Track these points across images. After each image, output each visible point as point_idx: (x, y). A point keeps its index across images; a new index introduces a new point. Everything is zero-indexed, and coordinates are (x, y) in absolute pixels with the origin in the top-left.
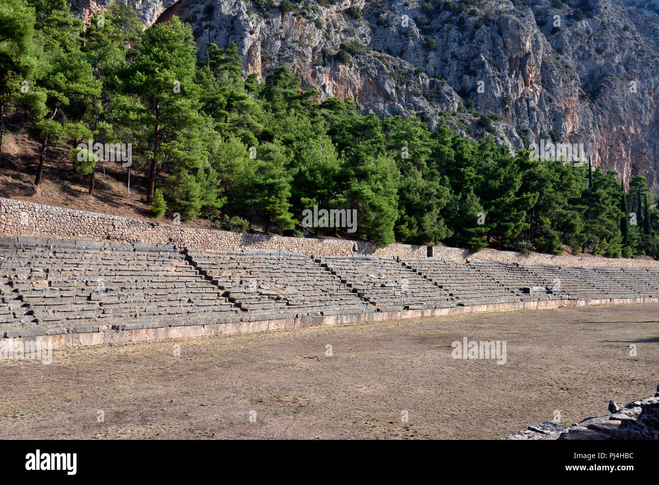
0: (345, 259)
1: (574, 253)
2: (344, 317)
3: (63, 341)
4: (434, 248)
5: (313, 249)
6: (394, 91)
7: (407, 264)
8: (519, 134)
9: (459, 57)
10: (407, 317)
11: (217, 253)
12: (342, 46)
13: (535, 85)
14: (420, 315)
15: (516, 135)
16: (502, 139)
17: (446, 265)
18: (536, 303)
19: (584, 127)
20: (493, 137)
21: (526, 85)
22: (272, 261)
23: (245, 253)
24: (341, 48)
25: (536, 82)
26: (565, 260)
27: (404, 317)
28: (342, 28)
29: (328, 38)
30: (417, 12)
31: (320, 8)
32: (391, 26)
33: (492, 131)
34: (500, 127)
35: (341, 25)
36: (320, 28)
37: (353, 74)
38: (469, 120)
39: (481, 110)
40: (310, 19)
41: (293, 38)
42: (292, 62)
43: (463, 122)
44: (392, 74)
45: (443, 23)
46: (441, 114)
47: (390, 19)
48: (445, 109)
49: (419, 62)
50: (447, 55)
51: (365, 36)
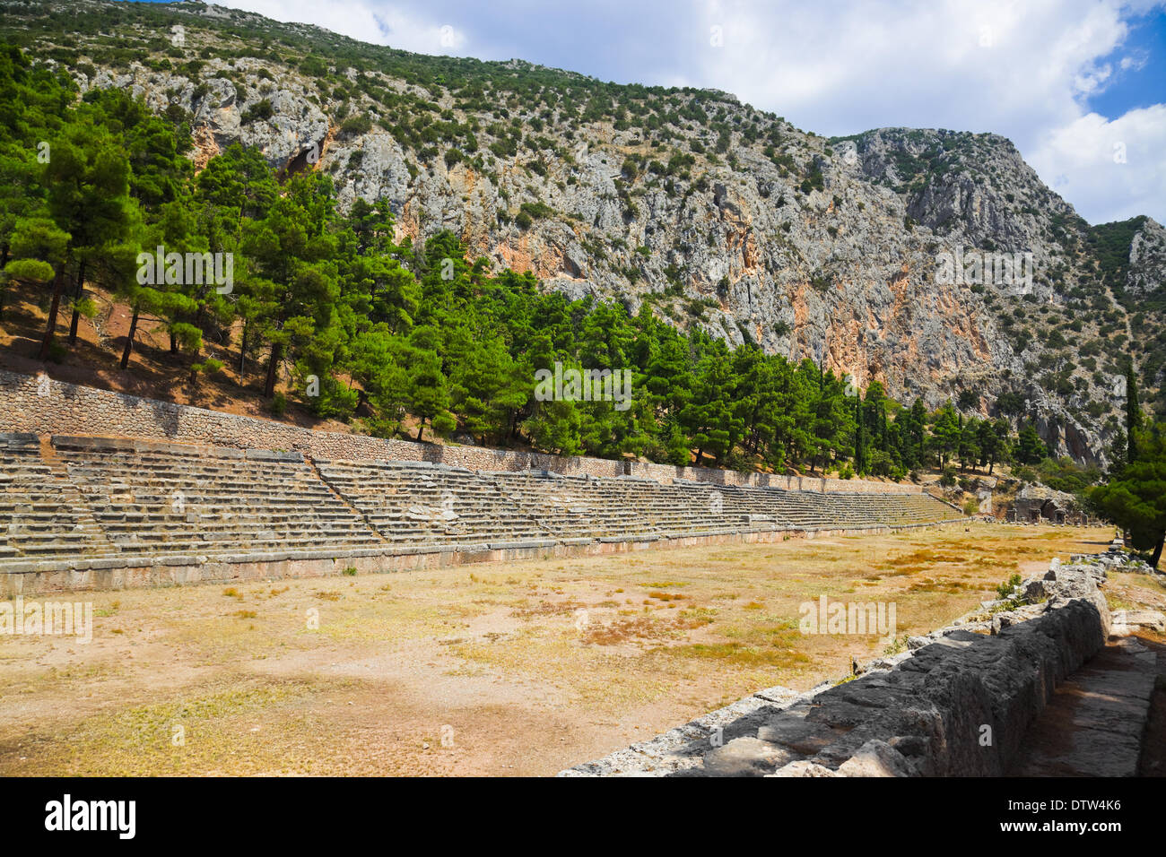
0: (520, 476)
2: (518, 551)
3: (148, 575)
4: (632, 465)
5: (479, 463)
6: (585, 264)
7: (598, 483)
8: (739, 325)
10: (598, 552)
11: (354, 466)
12: (524, 208)
13: (757, 266)
14: (613, 549)
15: (734, 326)
16: (717, 329)
17: (647, 487)
18: (756, 536)
19: (814, 320)
20: (708, 326)
21: (747, 266)
22: (425, 477)
23: (390, 465)
24: (521, 209)
25: (760, 264)
27: (594, 552)
28: (523, 186)
29: (505, 197)
30: (617, 171)
31: (497, 160)
32: (585, 185)
33: (706, 320)
34: (715, 315)
35: (523, 182)
36: (496, 184)
37: (535, 242)
38: (678, 305)
39: (692, 293)
40: (485, 173)
41: (462, 195)
42: (459, 223)
43: (671, 306)
44: (584, 245)
45: (649, 185)
46: (645, 295)
47: (583, 177)
48: (648, 290)
49: (618, 232)
50: (652, 224)
51: (551, 196)
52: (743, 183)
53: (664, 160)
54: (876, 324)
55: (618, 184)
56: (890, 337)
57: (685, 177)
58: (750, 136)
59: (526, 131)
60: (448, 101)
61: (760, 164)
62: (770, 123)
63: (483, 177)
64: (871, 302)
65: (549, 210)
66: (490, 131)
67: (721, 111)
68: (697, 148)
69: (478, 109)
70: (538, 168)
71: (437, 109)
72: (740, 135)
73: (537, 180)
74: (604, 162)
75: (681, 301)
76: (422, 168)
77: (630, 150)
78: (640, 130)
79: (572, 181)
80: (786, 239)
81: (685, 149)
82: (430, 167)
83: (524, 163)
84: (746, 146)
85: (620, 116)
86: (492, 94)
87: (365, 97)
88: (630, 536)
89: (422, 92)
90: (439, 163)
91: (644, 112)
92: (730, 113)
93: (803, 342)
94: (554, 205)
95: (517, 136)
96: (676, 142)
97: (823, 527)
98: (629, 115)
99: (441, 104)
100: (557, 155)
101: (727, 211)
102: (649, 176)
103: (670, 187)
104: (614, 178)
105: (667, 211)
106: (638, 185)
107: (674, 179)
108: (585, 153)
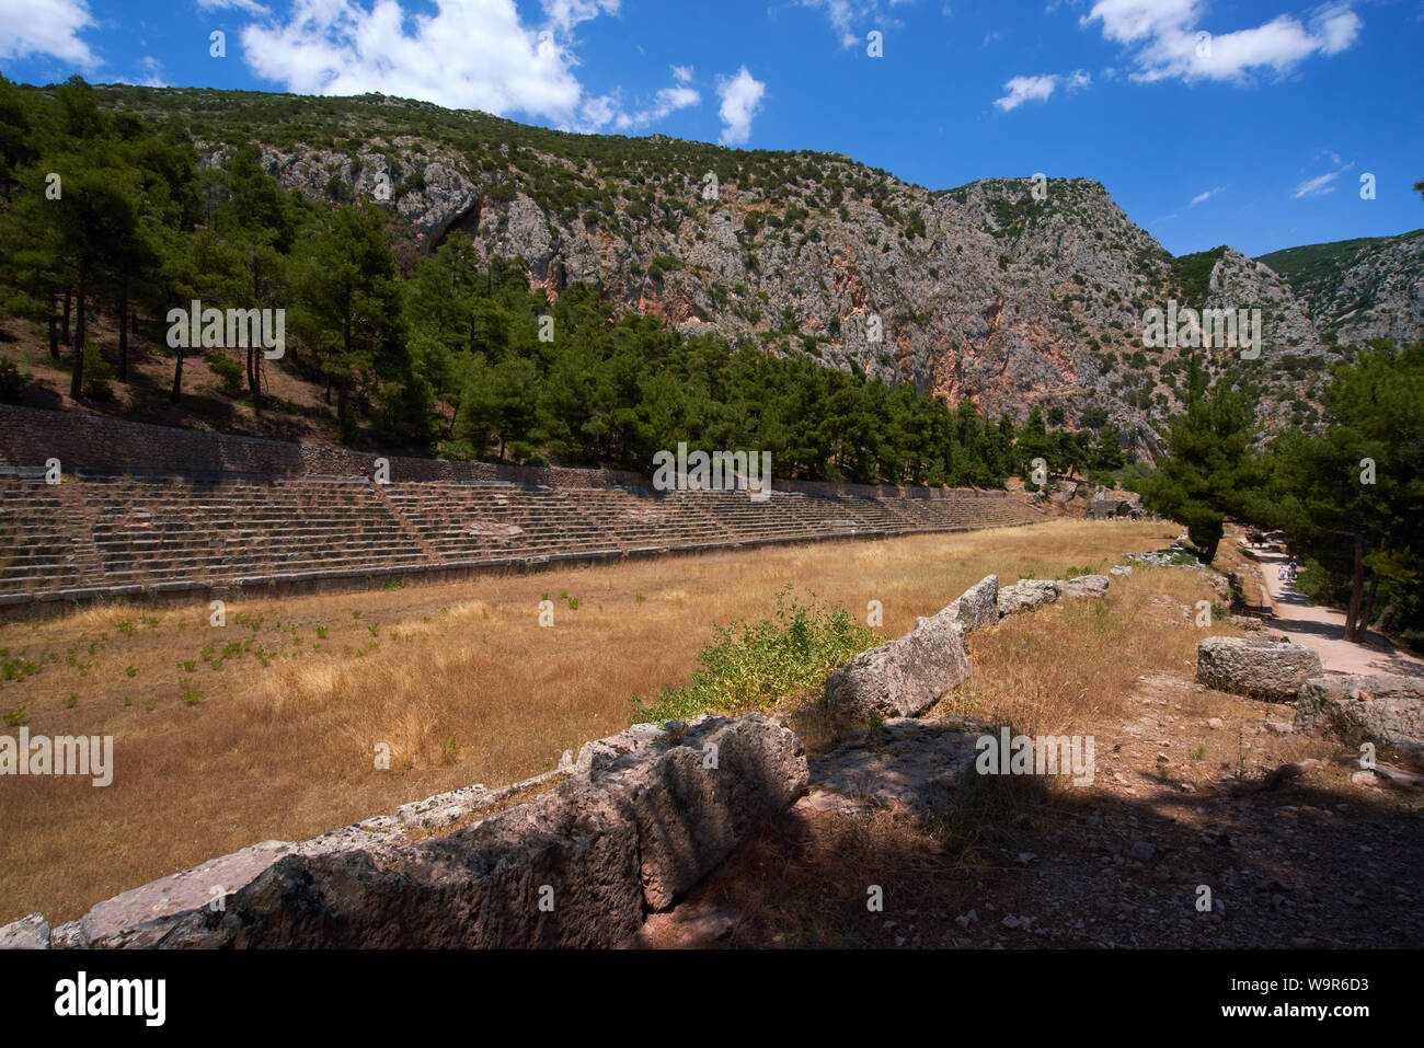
5: (563, 481)
6: (711, 309)
8: (848, 358)
12: (656, 262)
13: (864, 306)
15: (844, 358)
19: (916, 352)
20: (819, 360)
23: (464, 486)
24: (653, 264)
28: (656, 242)
29: (639, 253)
30: (739, 227)
31: (632, 220)
32: (711, 240)
33: (819, 355)
34: (825, 349)
35: (656, 239)
36: (630, 242)
37: (666, 291)
38: (794, 342)
39: (806, 330)
41: (600, 252)
42: (597, 277)
43: (787, 343)
44: (710, 292)
45: (767, 237)
46: (763, 334)
47: (709, 233)
48: (767, 330)
49: (740, 280)
50: (771, 271)
51: (682, 252)
52: (852, 232)
53: (781, 215)
54: (972, 353)
55: (741, 239)
56: (985, 364)
57: (800, 229)
58: (861, 191)
59: (659, 194)
60: (590, 171)
61: (868, 215)
62: (879, 178)
63: (618, 235)
64: (969, 334)
65: (679, 263)
66: (627, 195)
67: (835, 170)
68: (811, 203)
69: (617, 177)
70: (669, 226)
71: (580, 179)
72: (851, 190)
73: (670, 236)
74: (728, 219)
75: (796, 338)
76: (562, 229)
77: (751, 208)
78: (761, 189)
79: (701, 237)
80: (891, 281)
81: (802, 204)
82: (570, 229)
83: (657, 221)
84: (857, 199)
85: (745, 178)
86: (631, 163)
87: (513, 169)
89: (568, 165)
90: (579, 224)
91: (766, 174)
92: (844, 170)
93: (906, 371)
94: (684, 259)
95: (651, 199)
96: (792, 199)
98: (752, 176)
99: (585, 174)
100: (687, 214)
101: (836, 257)
102: (768, 230)
103: (786, 239)
104: (737, 233)
105: (784, 259)
106: (758, 238)
107: (790, 231)
108: (713, 212)
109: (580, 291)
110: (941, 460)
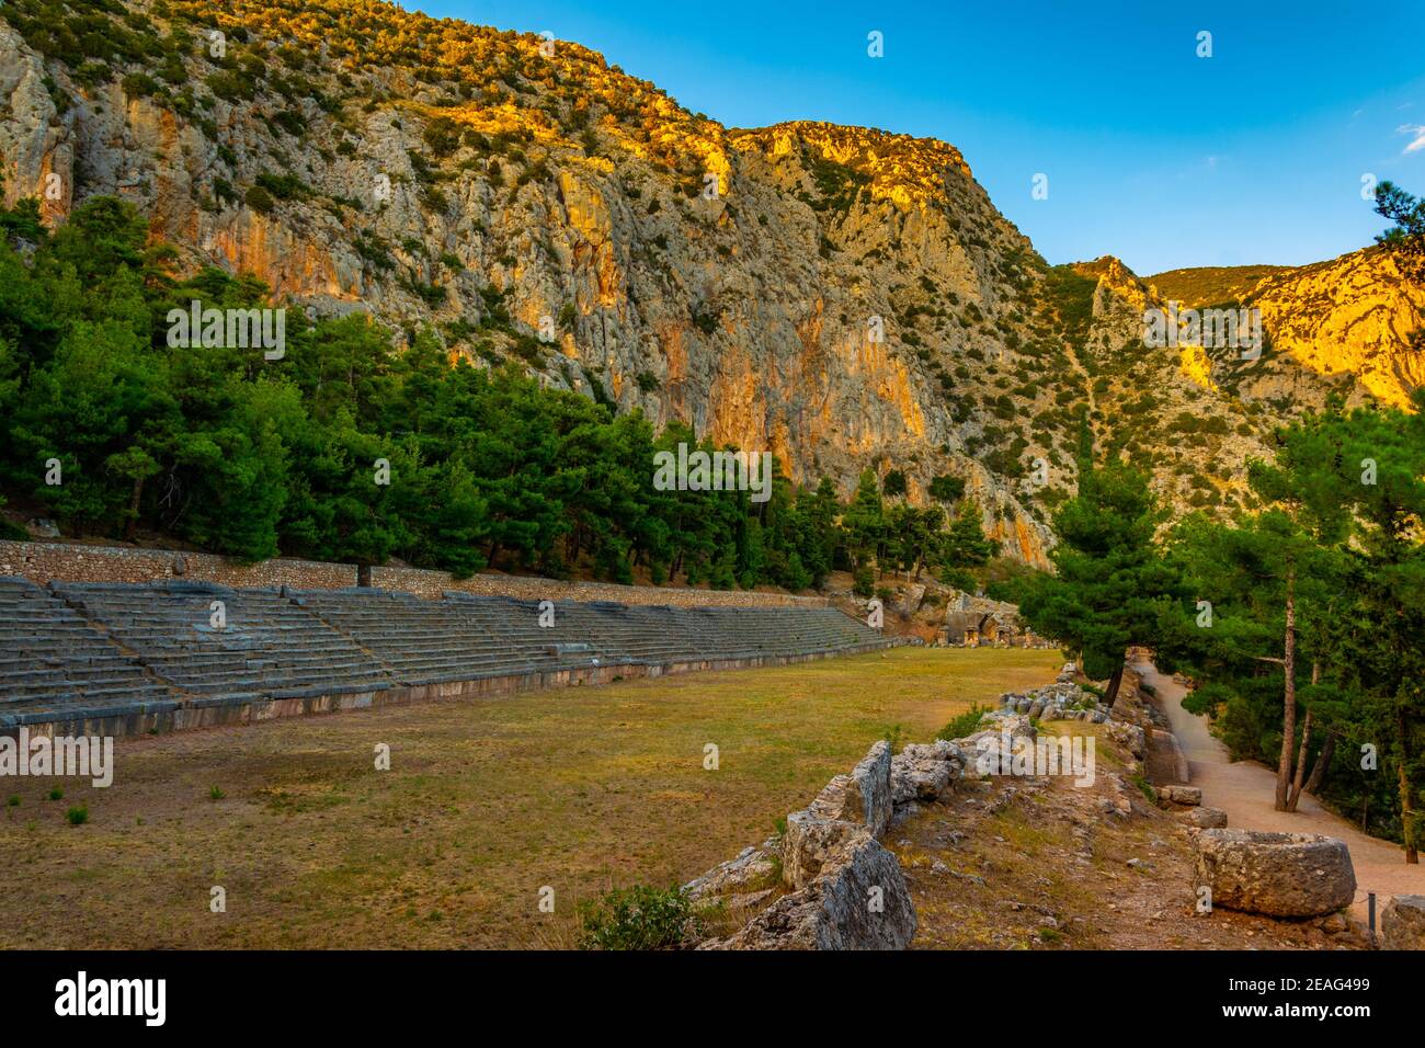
0: (144, 590)
1: (657, 581)
4: (373, 570)
7: (301, 601)
8: (588, 375)
9: (488, 230)
10: (267, 715)
12: (261, 181)
13: (616, 293)
14: (300, 709)
15: (581, 375)
16: (556, 380)
18: (567, 676)
19: (694, 373)
20: (541, 375)
24: (257, 183)
25: (620, 290)
26: (638, 596)
27: (259, 716)
28: (264, 148)
29: (231, 161)
30: (416, 142)
31: (220, 102)
32: (366, 157)
33: (541, 366)
35: (264, 140)
36: (215, 140)
37: (278, 235)
39: (521, 326)
40: (194, 120)
41: (153, 149)
42: (146, 194)
43: (489, 344)
44: (358, 246)
45: (463, 166)
46: (449, 326)
47: (362, 146)
48: (456, 319)
49: (413, 230)
50: (466, 223)
51: (310, 169)
52: (601, 174)
53: (489, 131)
54: (779, 381)
55: (417, 162)
56: (797, 399)
57: (517, 158)
58: (616, 112)
59: (274, 65)
62: (646, 96)
63: (192, 124)
64: (773, 353)
65: (303, 188)
68: (537, 119)
69: (194, 20)
70: (292, 123)
71: (118, 11)
72: (601, 108)
73: (291, 141)
74: (396, 125)
75: (504, 337)
76: (79, 97)
77: (437, 113)
78: (454, 86)
79: (347, 149)
80: (658, 257)
82: (95, 97)
83: (269, 111)
84: (609, 124)
88: (335, 686)
90: (115, 94)
93: (680, 402)
94: (314, 182)
95: (258, 70)
97: (679, 658)
100: (324, 107)
102: (466, 153)
103: (495, 170)
104: (411, 153)
105: (490, 206)
106: (447, 166)
107: (501, 160)
108: (370, 109)
109: (108, 214)
110: (732, 546)
